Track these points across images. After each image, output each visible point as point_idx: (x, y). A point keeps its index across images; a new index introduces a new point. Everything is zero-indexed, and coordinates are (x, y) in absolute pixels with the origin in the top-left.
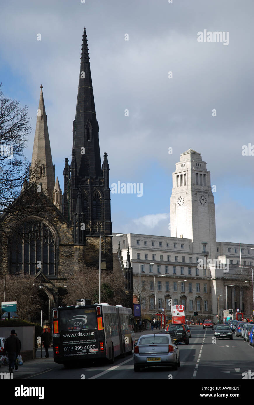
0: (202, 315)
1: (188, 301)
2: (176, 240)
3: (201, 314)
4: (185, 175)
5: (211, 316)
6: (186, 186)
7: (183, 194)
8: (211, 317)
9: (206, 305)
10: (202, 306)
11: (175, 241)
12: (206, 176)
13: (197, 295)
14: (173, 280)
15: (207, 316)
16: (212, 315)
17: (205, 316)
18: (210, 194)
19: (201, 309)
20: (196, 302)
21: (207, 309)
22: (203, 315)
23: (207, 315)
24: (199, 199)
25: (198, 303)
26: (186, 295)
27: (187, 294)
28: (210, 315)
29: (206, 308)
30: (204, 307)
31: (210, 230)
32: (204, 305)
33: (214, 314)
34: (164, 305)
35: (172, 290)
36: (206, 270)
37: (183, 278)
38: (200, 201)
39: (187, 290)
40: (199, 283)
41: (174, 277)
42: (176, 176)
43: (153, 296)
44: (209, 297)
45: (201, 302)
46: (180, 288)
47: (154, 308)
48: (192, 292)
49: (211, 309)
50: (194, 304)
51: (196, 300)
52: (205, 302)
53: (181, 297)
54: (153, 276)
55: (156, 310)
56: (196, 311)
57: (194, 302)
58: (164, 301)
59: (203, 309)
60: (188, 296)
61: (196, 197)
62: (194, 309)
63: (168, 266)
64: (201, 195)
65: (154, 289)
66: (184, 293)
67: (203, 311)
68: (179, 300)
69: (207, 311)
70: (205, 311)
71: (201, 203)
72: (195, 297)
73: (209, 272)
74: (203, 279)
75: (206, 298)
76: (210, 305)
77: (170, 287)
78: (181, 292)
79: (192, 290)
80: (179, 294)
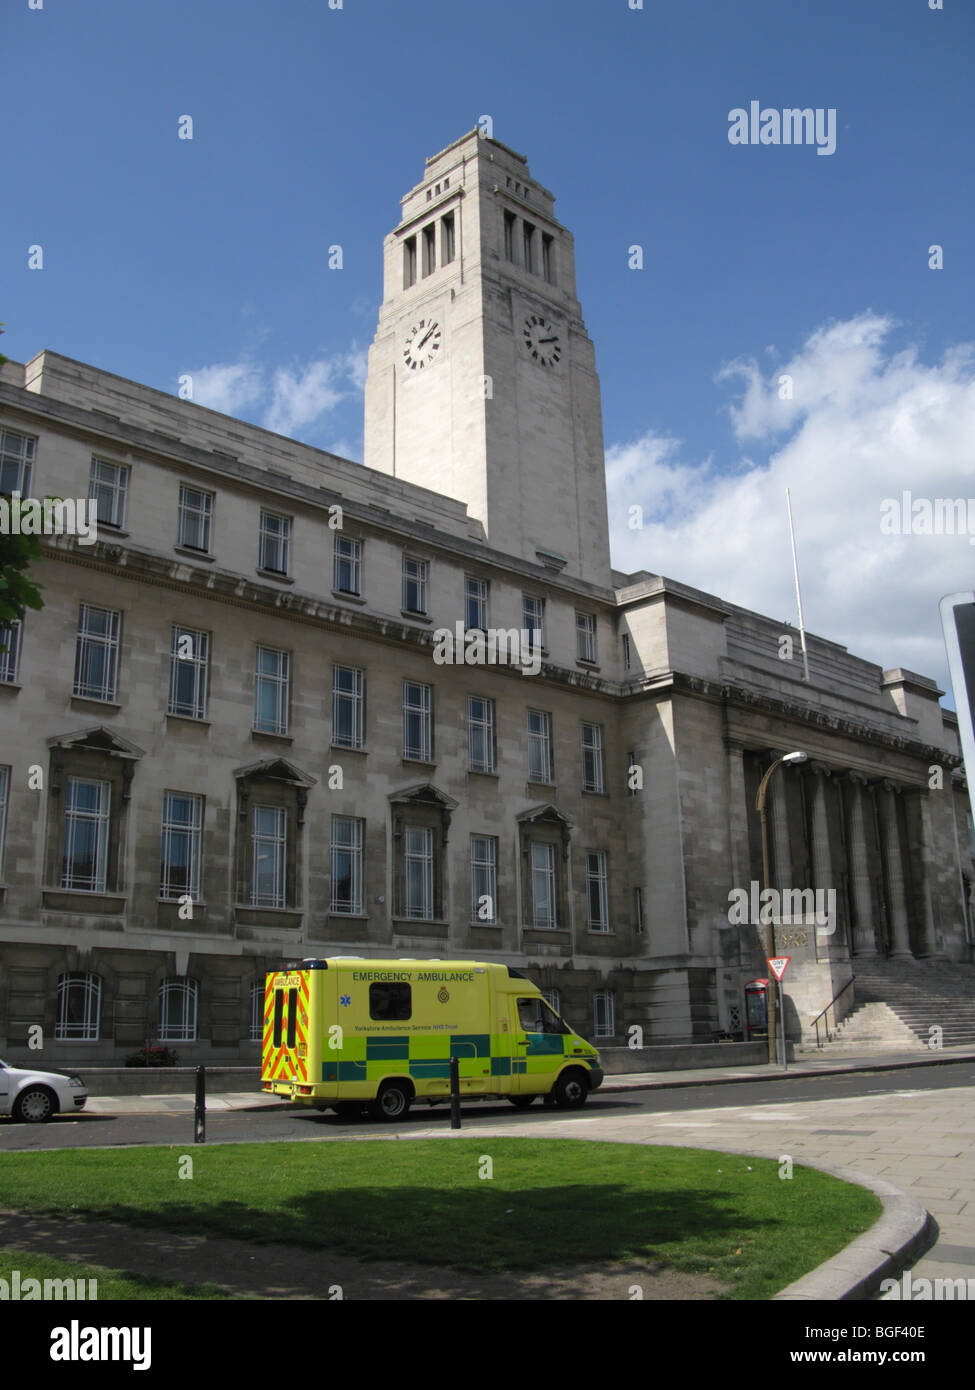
0: (568, 968)
1: (458, 840)
3: (563, 955)
4: (448, 221)
5: (632, 973)
6: (454, 268)
8: (637, 981)
9: (594, 885)
10: (571, 895)
12: (556, 246)
13: (530, 804)
14: (335, 644)
15: (605, 973)
16: (642, 965)
17: (593, 972)
18: (574, 328)
19: (561, 916)
20: (526, 855)
21: (604, 920)
22: (581, 963)
23: (605, 965)
24: (519, 325)
25: (542, 861)
26: (440, 783)
27: (452, 782)
28: (627, 963)
29: (596, 914)
30: (586, 898)
31: (577, 497)
32: (583, 890)
33: (658, 959)
34: (230, 861)
35: (314, 732)
36: (598, 629)
37: (423, 642)
38: (527, 338)
39: (456, 755)
40: (550, 714)
41: (338, 615)
42: (400, 244)
43: (107, 755)
44: (619, 829)
45: (565, 858)
46: (388, 725)
47: (113, 882)
48: (499, 772)
49: (633, 922)
50: (508, 869)
51: (525, 839)
52: (594, 867)
53: (405, 800)
54: (123, 562)
55: (129, 905)
56: (527, 927)
57: (509, 853)
58: (233, 818)
59: (578, 918)
60: (457, 799)
61: (508, 312)
62: (509, 912)
63: (292, 519)
64: (533, 314)
65: (122, 688)
66: (430, 769)
67: (577, 931)
68: (385, 828)
69: (603, 931)
70: (590, 931)
71: (532, 350)
72: (518, 817)
73: (617, 642)
74: (578, 684)
75: (593, 833)
76: (625, 891)
77: (301, 699)
78: (405, 758)
79: (495, 754)
80: (385, 778)
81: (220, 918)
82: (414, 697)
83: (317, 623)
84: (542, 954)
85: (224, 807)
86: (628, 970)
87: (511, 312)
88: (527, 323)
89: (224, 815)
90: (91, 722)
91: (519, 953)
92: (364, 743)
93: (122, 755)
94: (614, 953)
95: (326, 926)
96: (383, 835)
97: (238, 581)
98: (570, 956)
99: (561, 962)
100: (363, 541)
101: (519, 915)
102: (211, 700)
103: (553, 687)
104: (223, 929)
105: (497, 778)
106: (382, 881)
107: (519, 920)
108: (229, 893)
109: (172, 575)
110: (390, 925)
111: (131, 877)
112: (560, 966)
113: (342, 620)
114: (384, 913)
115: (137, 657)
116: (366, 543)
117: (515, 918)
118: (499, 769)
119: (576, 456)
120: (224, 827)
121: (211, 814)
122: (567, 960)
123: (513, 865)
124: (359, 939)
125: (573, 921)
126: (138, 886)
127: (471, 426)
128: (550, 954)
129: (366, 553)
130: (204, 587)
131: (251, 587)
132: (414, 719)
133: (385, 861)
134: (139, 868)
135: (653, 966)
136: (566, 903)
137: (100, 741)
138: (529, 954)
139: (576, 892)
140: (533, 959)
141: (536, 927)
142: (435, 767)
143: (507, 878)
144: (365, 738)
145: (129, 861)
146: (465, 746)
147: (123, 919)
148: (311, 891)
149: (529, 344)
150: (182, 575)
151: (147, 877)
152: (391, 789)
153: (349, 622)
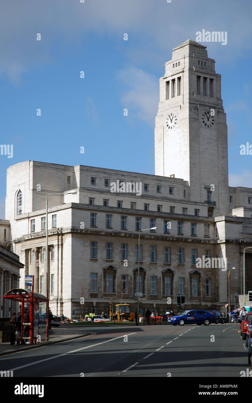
0: (200, 305)
1: (176, 279)
2: (161, 181)
3: (199, 302)
4: (179, 79)
5: (216, 306)
6: (181, 97)
7: (176, 109)
8: (217, 307)
9: (207, 287)
10: (201, 289)
11: (159, 182)
12: (214, 82)
13: (192, 270)
14: (151, 242)
15: (209, 306)
16: (218, 304)
17: (206, 306)
18: (220, 110)
19: (199, 294)
20: (191, 281)
21: (210, 294)
22: (203, 304)
23: (209, 304)
24: (201, 116)
25: (195, 283)
26: (172, 268)
27: (175, 267)
28: (215, 304)
29: (207, 293)
30: (205, 290)
31: (218, 167)
32: (204, 287)
33: (221, 303)
34: (133, 286)
35: (147, 260)
36: (210, 227)
37: (168, 239)
38: (203, 120)
39: (175, 261)
40: (197, 249)
41: (151, 237)
42: (164, 82)
43: (112, 269)
44: (214, 274)
45: (200, 281)
46: (161, 257)
47: (114, 291)
48: (185, 264)
49: (217, 294)
50: (187, 284)
51: (191, 278)
52: (207, 282)
53: (165, 272)
54: (113, 234)
55: (116, 295)
56: (191, 296)
57: (187, 281)
58: (133, 278)
59: (203, 294)
60: (175, 271)
61: (197, 113)
62: (187, 293)
63: (141, 218)
64: (205, 111)
65: (113, 257)
66: (170, 265)
67: (203, 297)
68: (161, 277)
69: (209, 297)
70: (206, 297)
71: (205, 123)
72: (189, 273)
73: (215, 230)
74: (204, 242)
75: (207, 275)
76: (215, 287)
77: (144, 254)
78: (165, 263)
79: (184, 260)
80: (161, 268)
81: (131, 296)
82: (167, 250)
83: (147, 239)
84: (194, 302)
85: (131, 276)
86: (215, 305)
87: (198, 113)
88: (203, 115)
89: (131, 278)
90: (109, 264)
91: (189, 301)
92: (157, 261)
93: (115, 269)
94: (211, 302)
95: (150, 297)
96: (160, 279)
97: (132, 234)
98: (201, 302)
99: (199, 303)
100: (156, 219)
101: (189, 293)
102: (128, 257)
103: (198, 243)
104: (132, 298)
105: (184, 265)
106: (161, 288)
107: (189, 295)
108: (133, 292)
109: (121, 235)
110: (162, 296)
111: (117, 291)
112: (198, 304)
113: (152, 238)
114: (161, 294)
115: (116, 251)
116: (156, 220)
117: (188, 294)
118: (185, 263)
119: (218, 154)
120: (131, 280)
121: (129, 278)
122: (200, 303)
123: (188, 283)
124: (156, 299)
125: (202, 295)
126: (118, 292)
127: (185, 152)
128: (196, 302)
129: (156, 222)
130: (126, 236)
131: (135, 235)
132: (167, 254)
133: (161, 284)
134: (118, 289)
135: (220, 305)
136: (200, 291)
137: (111, 267)
138: (191, 302)
139: (203, 288)
140: (192, 303)
141: (193, 296)
142: (170, 264)
143: (186, 286)
144: (157, 260)
145: (116, 287)
146: (178, 259)
147: (116, 297)
148: (147, 291)
149: (204, 122)
150: (123, 235)
151: (119, 290)
152: (162, 270)
153: (153, 238)
